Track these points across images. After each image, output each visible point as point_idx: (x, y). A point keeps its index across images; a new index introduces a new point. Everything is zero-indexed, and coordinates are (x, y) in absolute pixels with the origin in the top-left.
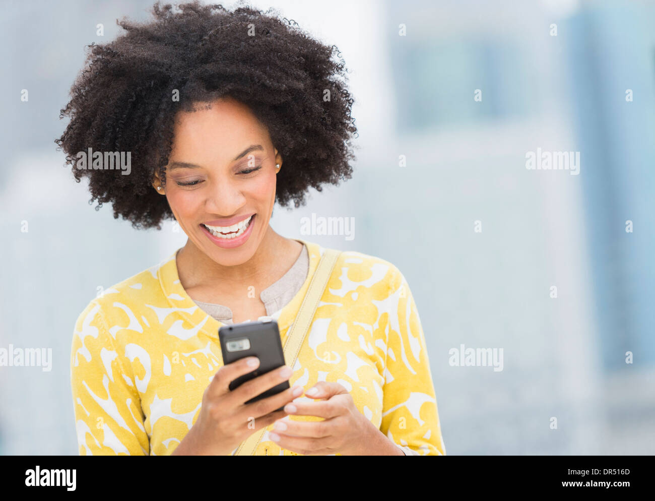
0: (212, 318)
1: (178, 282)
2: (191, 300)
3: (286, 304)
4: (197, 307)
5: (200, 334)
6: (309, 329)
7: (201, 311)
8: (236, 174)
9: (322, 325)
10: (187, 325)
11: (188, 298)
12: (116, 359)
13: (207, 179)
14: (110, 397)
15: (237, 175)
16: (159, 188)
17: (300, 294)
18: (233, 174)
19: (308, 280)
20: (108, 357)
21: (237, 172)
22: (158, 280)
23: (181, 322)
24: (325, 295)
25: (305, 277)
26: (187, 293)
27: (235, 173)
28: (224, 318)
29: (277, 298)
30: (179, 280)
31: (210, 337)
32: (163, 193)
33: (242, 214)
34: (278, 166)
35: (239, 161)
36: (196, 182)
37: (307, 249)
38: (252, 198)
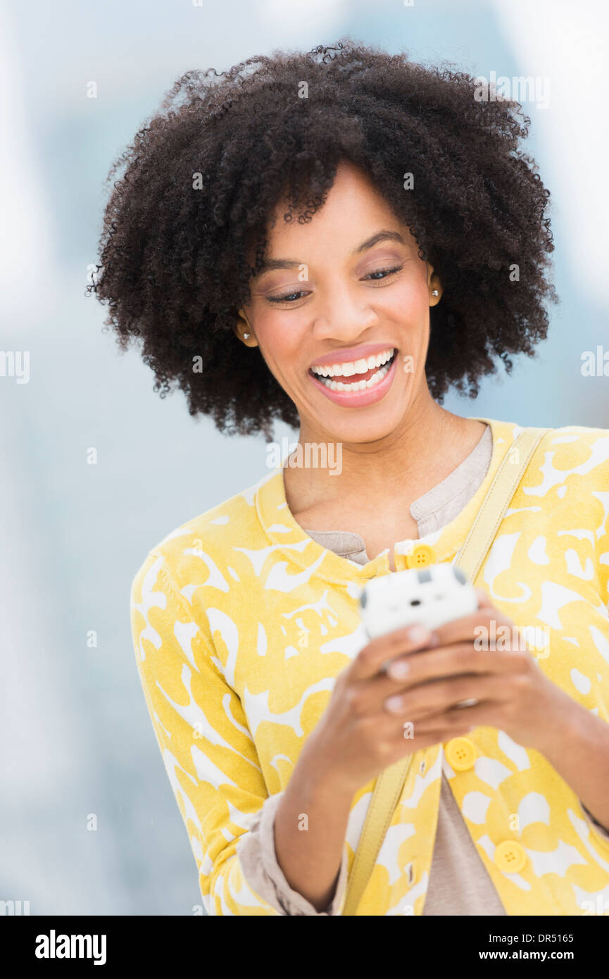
0: (333, 553)
1: (285, 505)
2: (302, 531)
3: (451, 520)
4: (311, 539)
5: (313, 581)
6: (488, 553)
7: (317, 545)
8: (361, 280)
9: (506, 544)
10: (295, 568)
11: (298, 527)
12: (198, 634)
13: (314, 289)
14: (192, 700)
15: (363, 282)
16: (246, 336)
17: (474, 501)
18: (356, 279)
19: (488, 478)
20: (186, 633)
21: (363, 275)
22: (255, 507)
23: (285, 564)
24: (516, 497)
25: (484, 475)
26: (298, 521)
27: (359, 278)
28: (352, 550)
29: (436, 512)
30: (286, 503)
31: (329, 583)
32: (252, 344)
33: (372, 343)
34: (436, 292)
35: (364, 254)
36: (298, 295)
37: (491, 432)
38: (390, 319)
